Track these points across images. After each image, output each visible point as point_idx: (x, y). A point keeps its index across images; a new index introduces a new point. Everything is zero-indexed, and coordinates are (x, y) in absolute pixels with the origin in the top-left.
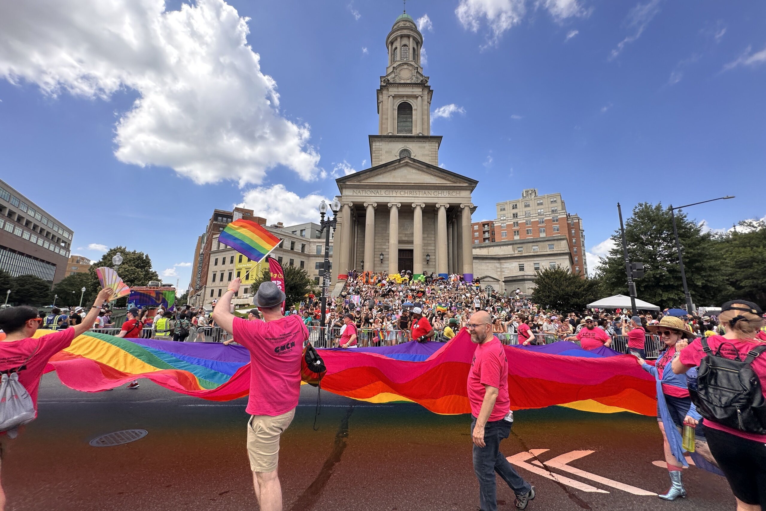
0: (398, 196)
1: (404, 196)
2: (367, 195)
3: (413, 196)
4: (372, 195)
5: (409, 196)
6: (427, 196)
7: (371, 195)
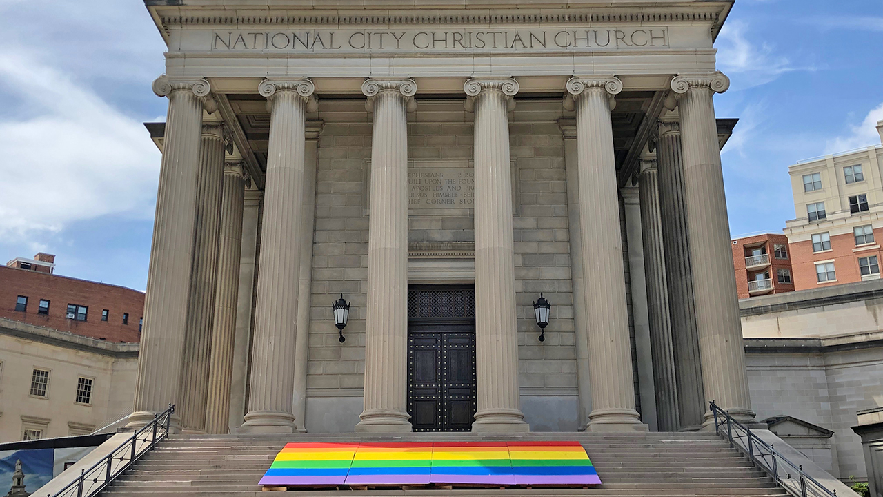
0: (403, 50)
1: (429, 50)
2: (271, 49)
3: (468, 51)
4: (296, 51)
5: (450, 49)
6: (528, 50)
7: (289, 50)
